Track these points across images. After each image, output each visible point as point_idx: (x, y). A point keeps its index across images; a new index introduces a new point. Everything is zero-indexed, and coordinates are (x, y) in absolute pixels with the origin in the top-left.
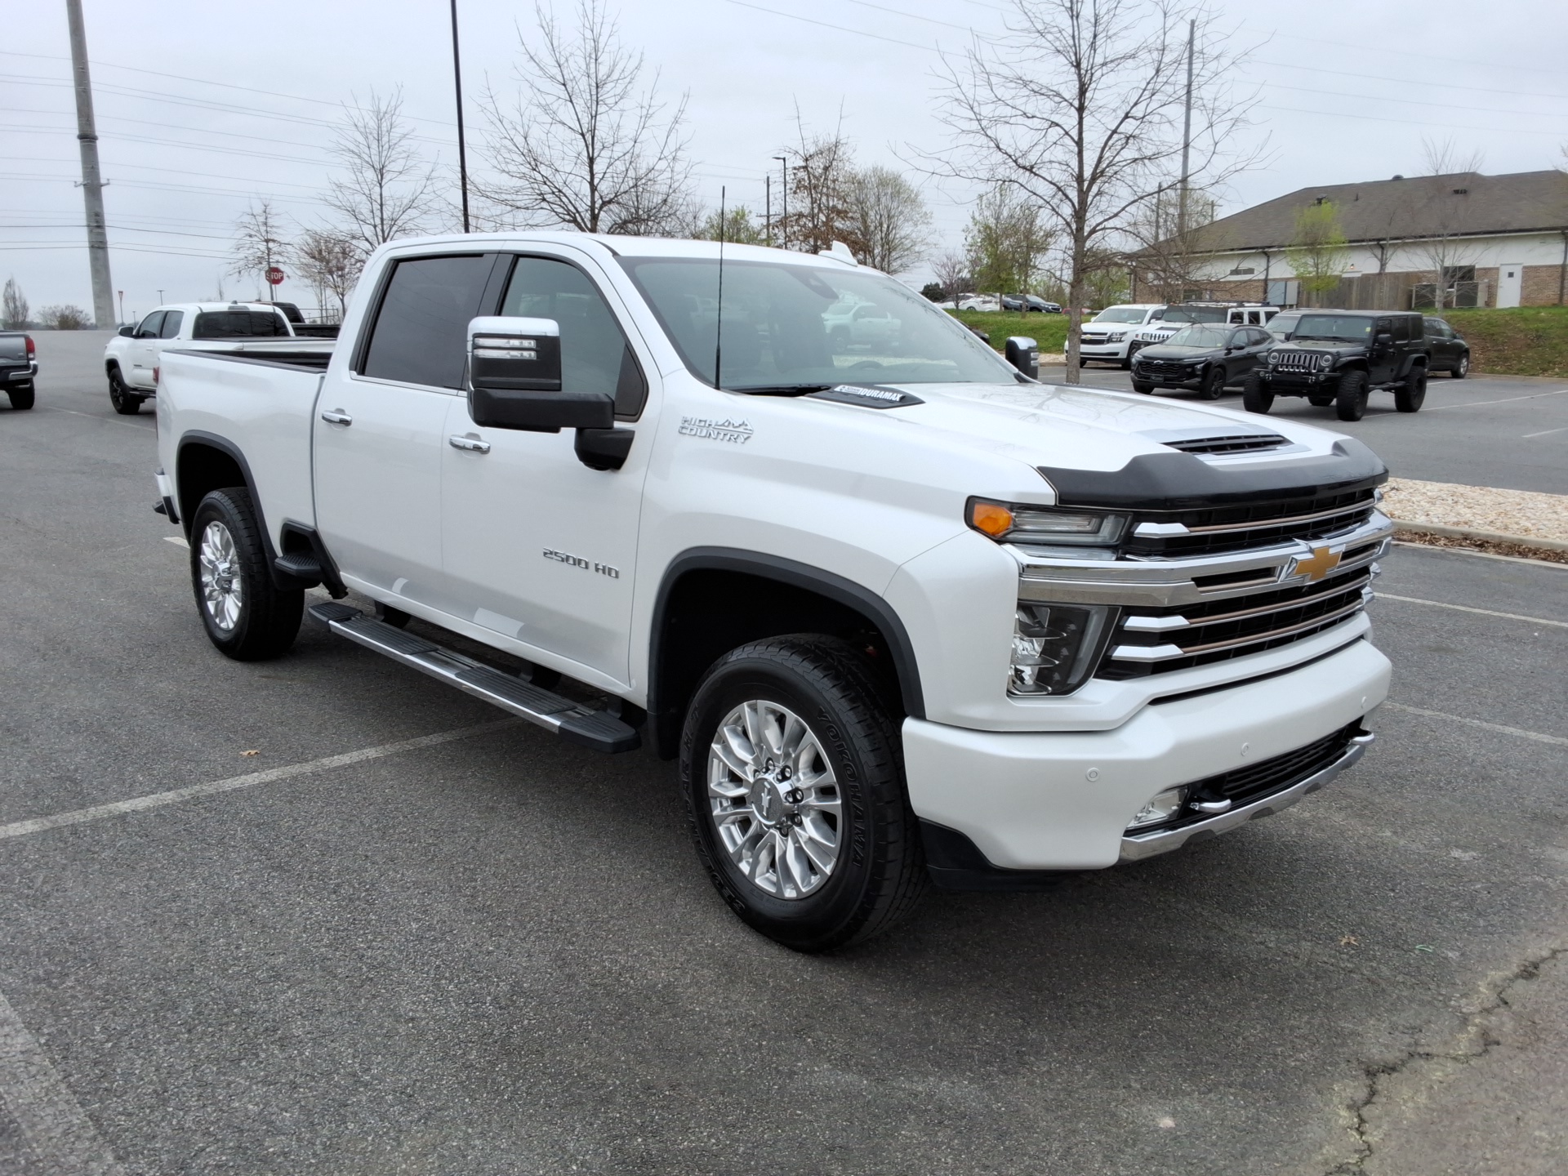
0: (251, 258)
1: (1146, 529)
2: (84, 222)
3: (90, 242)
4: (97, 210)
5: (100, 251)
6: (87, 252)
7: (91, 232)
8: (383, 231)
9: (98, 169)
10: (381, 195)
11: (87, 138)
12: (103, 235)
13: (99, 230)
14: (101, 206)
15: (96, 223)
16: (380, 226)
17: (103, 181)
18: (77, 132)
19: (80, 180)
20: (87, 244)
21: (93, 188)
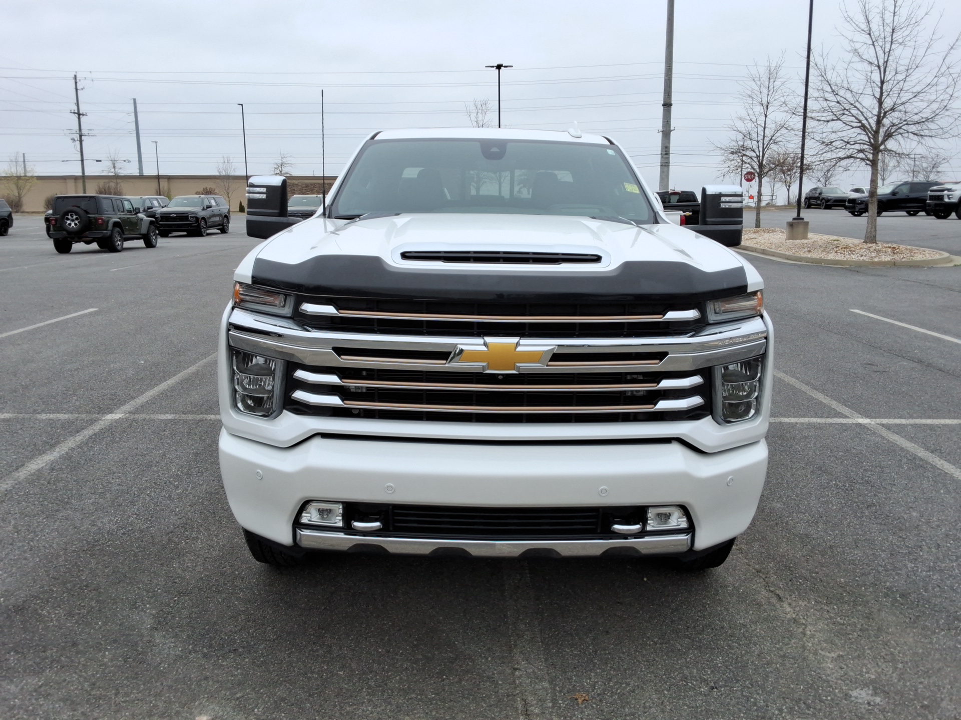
0: (732, 167)
1: (310, 308)
2: (660, 152)
3: (661, 163)
4: (667, 145)
5: (666, 167)
6: (659, 168)
7: (662, 157)
8: (763, 144)
9: (670, 122)
10: (765, 121)
11: (667, 105)
12: (668, 158)
13: (667, 156)
14: (669, 143)
15: (666, 151)
16: (762, 141)
17: (672, 128)
18: (662, 102)
19: (661, 129)
20: (659, 164)
21: (666, 133)
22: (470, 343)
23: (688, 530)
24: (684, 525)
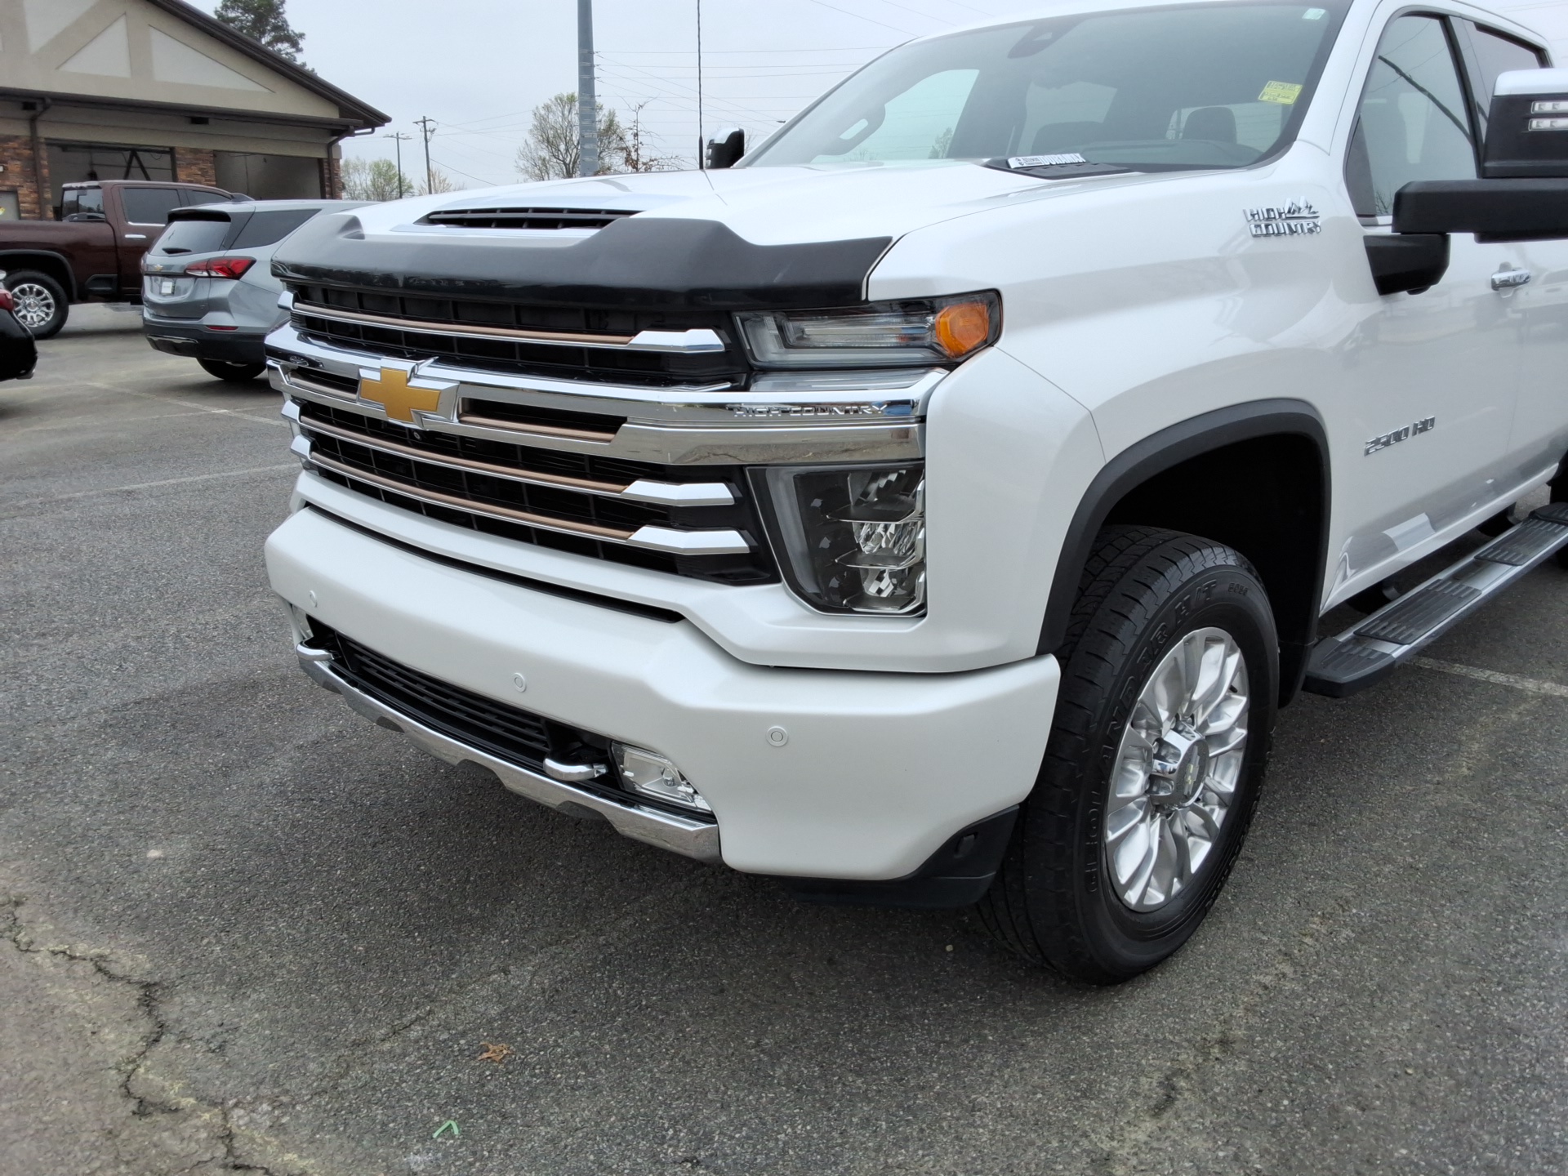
22: (370, 366)
23: (709, 817)
24: (701, 803)
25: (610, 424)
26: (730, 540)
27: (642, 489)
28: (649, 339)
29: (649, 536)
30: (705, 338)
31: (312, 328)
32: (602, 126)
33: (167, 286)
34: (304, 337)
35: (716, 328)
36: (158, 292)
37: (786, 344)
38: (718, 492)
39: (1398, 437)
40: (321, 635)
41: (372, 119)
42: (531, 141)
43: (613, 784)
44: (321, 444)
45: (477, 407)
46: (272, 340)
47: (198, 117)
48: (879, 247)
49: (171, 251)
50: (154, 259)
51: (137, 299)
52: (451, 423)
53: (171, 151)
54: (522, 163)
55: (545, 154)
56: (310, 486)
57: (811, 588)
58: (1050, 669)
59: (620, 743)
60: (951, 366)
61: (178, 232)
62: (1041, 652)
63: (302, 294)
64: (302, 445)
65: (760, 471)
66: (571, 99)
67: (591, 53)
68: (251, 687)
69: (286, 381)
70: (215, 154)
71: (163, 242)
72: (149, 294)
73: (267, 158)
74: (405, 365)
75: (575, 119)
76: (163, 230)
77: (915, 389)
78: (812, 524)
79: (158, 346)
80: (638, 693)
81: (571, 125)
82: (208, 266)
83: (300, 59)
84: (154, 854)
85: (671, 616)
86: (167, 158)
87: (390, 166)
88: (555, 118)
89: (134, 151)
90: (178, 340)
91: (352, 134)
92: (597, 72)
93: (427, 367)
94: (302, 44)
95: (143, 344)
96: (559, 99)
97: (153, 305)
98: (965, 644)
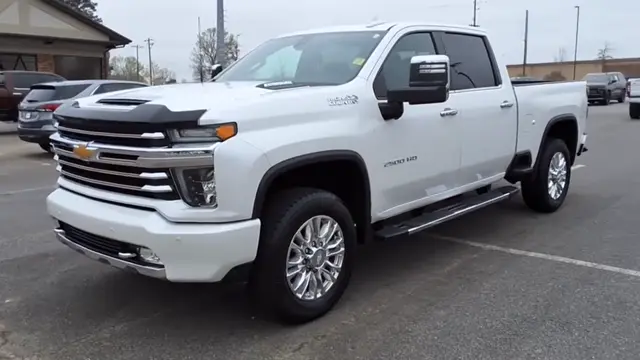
22: (76, 144)
23: (162, 266)
24: (160, 263)
25: (134, 157)
26: (167, 188)
27: (144, 175)
28: (146, 135)
29: (147, 188)
30: (159, 135)
31: (64, 134)
32: (228, 41)
33: (28, 115)
34: (62, 136)
35: (162, 132)
36: (25, 117)
37: (181, 136)
38: (163, 175)
39: (399, 162)
40: (63, 225)
41: (125, 41)
42: (197, 48)
43: (138, 259)
44: (65, 167)
45: (104, 154)
46: (51, 137)
47: (48, 41)
48: (203, 112)
49: (30, 101)
50: (24, 104)
51: (16, 119)
52: (97, 159)
53: (35, 56)
54: (193, 57)
55: (202, 53)
56: (61, 181)
57: (190, 201)
58: (258, 222)
59: (140, 247)
60: (222, 141)
61: (34, 94)
62: (253, 218)
63: (61, 123)
64: (59, 168)
65: (173, 169)
66: (214, 30)
67: (223, 11)
68: (46, 255)
69: (55, 149)
70: (55, 57)
71: (27, 98)
72: (21, 119)
73: (78, 57)
74: (85, 143)
75: (216, 38)
76: (28, 92)
77: (210, 147)
78: (188, 184)
79: (22, 138)
80: (142, 231)
81: (213, 41)
82: (45, 107)
83: (95, 14)
84: (7, 301)
85: (152, 210)
86: (33, 59)
87: (134, 59)
88: (207, 38)
89: (20, 56)
90: (31, 136)
91: (114, 47)
92: (225, 19)
93: (91, 144)
94: (96, 8)
95: (17, 138)
96: (209, 30)
97: (22, 123)
98: (230, 214)
